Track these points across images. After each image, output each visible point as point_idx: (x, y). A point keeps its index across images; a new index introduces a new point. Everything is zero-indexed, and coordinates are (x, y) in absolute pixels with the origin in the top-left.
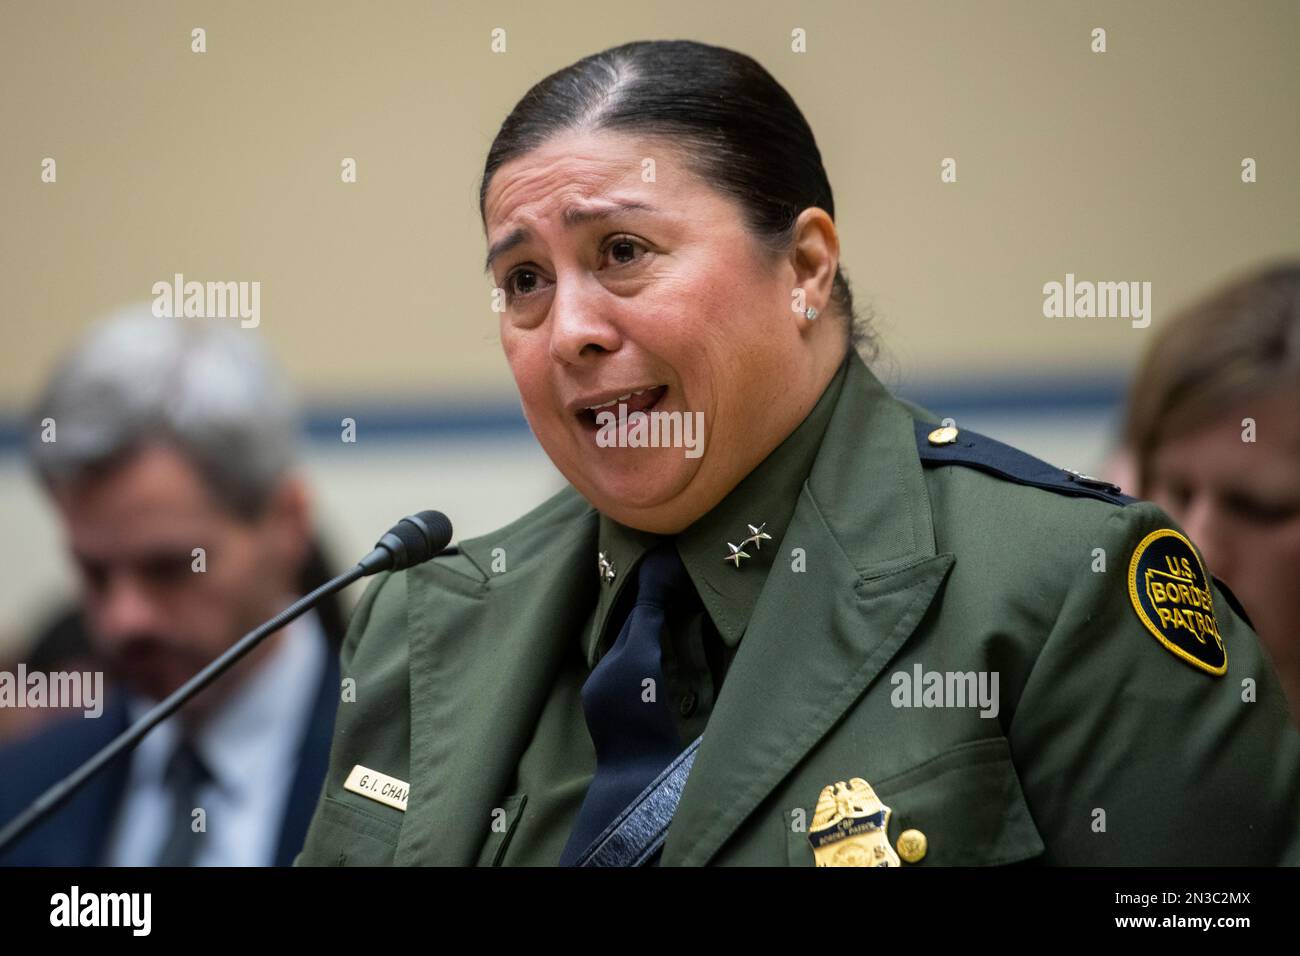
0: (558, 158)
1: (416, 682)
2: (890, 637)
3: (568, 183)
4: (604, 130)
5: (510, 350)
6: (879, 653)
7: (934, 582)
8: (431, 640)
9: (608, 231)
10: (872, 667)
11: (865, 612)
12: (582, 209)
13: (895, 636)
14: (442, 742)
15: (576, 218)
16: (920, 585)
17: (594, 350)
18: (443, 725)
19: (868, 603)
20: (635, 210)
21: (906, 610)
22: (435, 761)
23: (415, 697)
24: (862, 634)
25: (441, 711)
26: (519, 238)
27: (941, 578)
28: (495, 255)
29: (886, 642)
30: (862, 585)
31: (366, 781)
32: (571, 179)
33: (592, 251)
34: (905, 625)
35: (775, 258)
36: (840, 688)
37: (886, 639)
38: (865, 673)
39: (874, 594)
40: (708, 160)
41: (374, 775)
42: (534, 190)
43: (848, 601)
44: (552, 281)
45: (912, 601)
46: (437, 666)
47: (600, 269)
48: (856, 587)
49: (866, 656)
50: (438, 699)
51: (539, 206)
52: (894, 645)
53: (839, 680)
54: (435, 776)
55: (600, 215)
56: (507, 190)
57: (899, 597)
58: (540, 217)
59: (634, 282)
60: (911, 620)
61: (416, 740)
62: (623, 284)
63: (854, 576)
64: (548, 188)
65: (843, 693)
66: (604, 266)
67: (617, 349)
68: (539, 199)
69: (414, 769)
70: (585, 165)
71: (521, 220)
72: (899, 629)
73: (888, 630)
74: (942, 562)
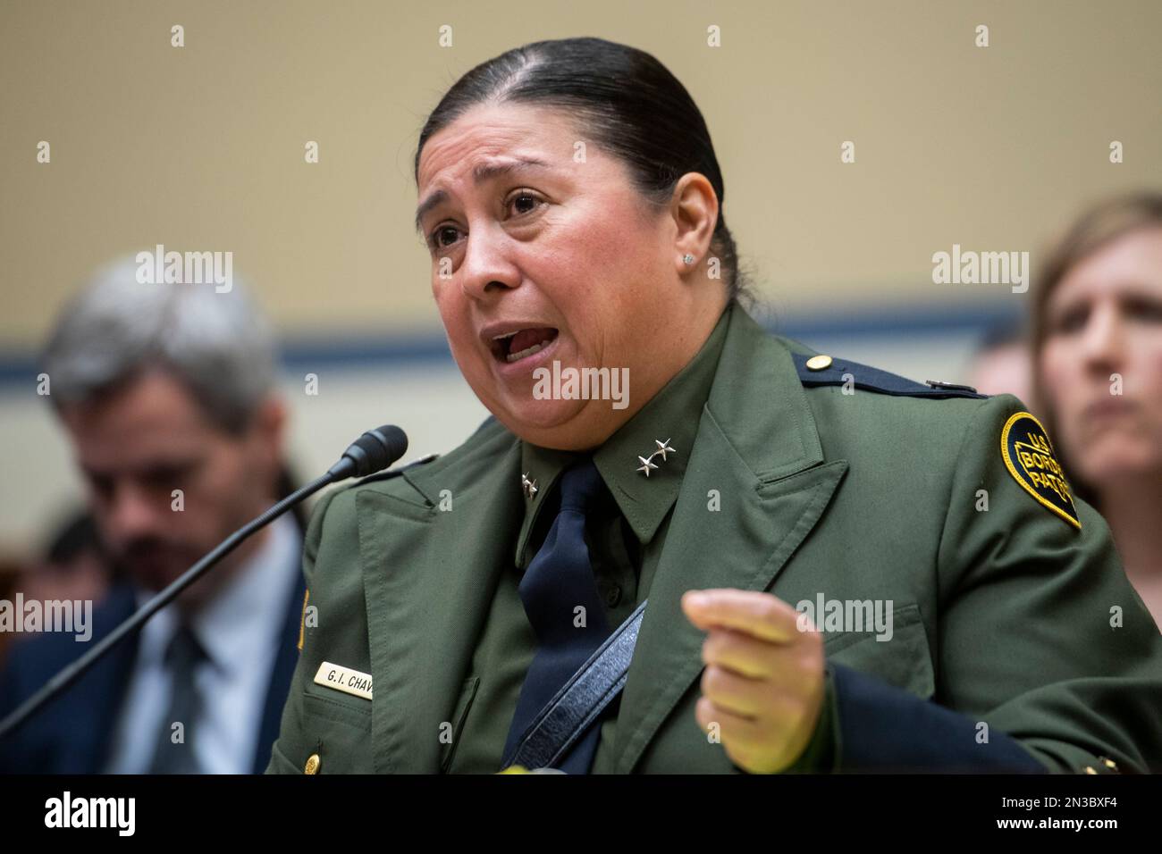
0: (473, 126)
1: (371, 592)
2: (794, 531)
3: (478, 147)
4: (510, 102)
5: (437, 292)
6: (785, 544)
7: (830, 484)
8: (384, 555)
9: (510, 185)
10: (780, 557)
11: (767, 510)
13: (798, 530)
14: (400, 641)
15: (486, 174)
16: (817, 487)
17: (497, 287)
18: (398, 626)
19: (770, 502)
21: (804, 508)
22: (396, 656)
23: (370, 605)
24: (768, 529)
25: (395, 615)
26: (438, 199)
27: (837, 482)
28: (423, 213)
29: (789, 535)
30: (763, 487)
31: (334, 675)
32: (480, 143)
33: (498, 206)
34: (807, 520)
35: (657, 210)
36: (753, 576)
37: (790, 532)
38: (774, 562)
39: (776, 495)
40: (598, 127)
41: (340, 669)
42: (453, 155)
43: (752, 502)
44: (467, 234)
45: (810, 499)
46: (389, 578)
47: (505, 219)
48: (757, 489)
49: (773, 548)
50: (393, 605)
51: (455, 169)
52: (797, 537)
53: (751, 569)
54: (397, 670)
55: (504, 170)
56: (431, 159)
57: (799, 497)
58: (455, 178)
59: (531, 228)
60: (811, 516)
61: (374, 640)
62: (523, 229)
63: (755, 481)
64: (462, 153)
65: (756, 579)
66: (508, 216)
67: (517, 286)
68: (455, 162)
69: (374, 664)
70: (493, 131)
71: (441, 182)
72: (800, 523)
73: (792, 525)
74: (837, 468)
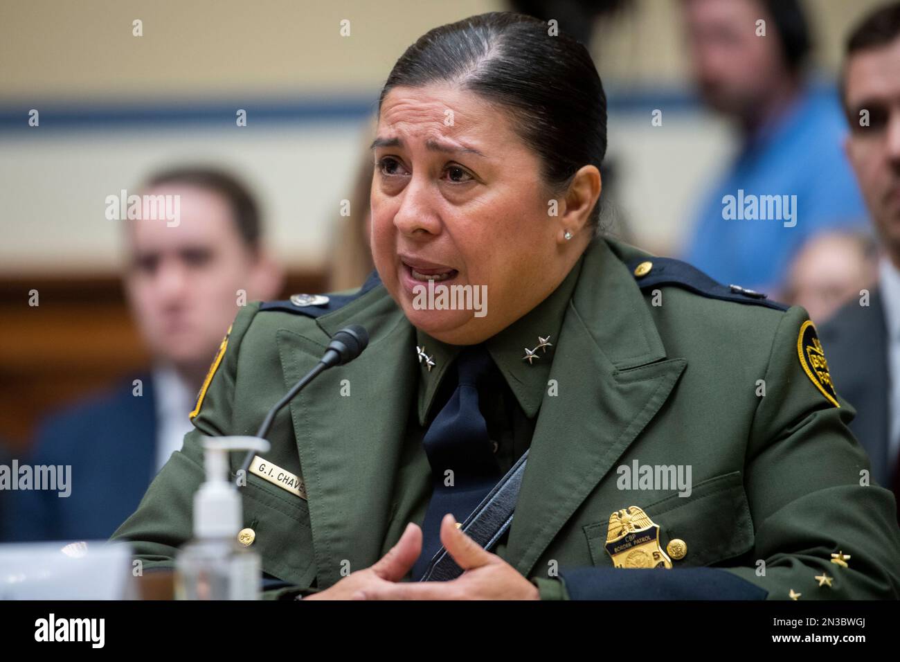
2: (643, 411)
3: (434, 120)
6: (637, 421)
7: (673, 377)
10: (633, 431)
11: (622, 392)
12: (439, 142)
13: (647, 411)
16: (662, 378)
17: (422, 231)
19: (624, 386)
20: (472, 153)
21: (653, 394)
24: (623, 407)
25: (321, 434)
27: (678, 375)
28: (378, 144)
29: (641, 414)
30: (618, 374)
31: (264, 468)
34: (654, 403)
36: (611, 444)
37: (640, 412)
38: (628, 434)
39: (629, 381)
43: (610, 385)
44: (409, 173)
45: (656, 388)
47: (440, 180)
48: (614, 375)
49: (627, 424)
52: (647, 417)
53: (609, 438)
54: (329, 479)
57: (647, 384)
60: (657, 402)
63: (612, 367)
65: (613, 447)
66: (444, 177)
67: (437, 234)
72: (648, 406)
73: (641, 406)
74: (677, 364)
